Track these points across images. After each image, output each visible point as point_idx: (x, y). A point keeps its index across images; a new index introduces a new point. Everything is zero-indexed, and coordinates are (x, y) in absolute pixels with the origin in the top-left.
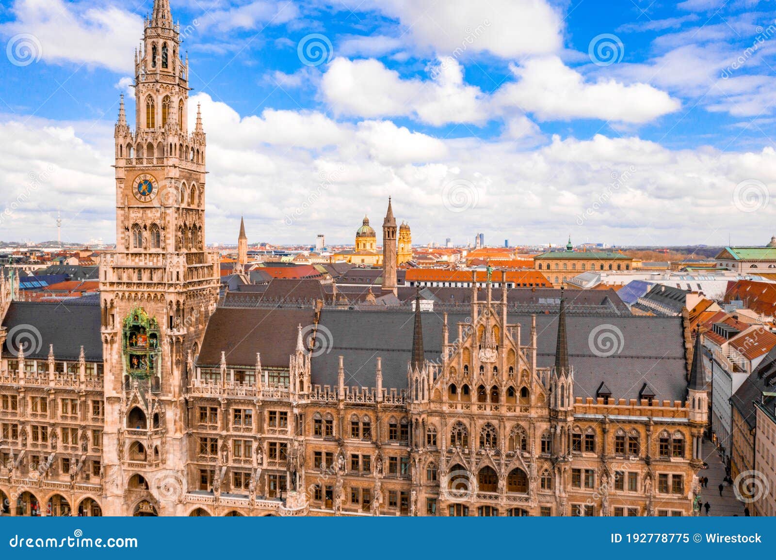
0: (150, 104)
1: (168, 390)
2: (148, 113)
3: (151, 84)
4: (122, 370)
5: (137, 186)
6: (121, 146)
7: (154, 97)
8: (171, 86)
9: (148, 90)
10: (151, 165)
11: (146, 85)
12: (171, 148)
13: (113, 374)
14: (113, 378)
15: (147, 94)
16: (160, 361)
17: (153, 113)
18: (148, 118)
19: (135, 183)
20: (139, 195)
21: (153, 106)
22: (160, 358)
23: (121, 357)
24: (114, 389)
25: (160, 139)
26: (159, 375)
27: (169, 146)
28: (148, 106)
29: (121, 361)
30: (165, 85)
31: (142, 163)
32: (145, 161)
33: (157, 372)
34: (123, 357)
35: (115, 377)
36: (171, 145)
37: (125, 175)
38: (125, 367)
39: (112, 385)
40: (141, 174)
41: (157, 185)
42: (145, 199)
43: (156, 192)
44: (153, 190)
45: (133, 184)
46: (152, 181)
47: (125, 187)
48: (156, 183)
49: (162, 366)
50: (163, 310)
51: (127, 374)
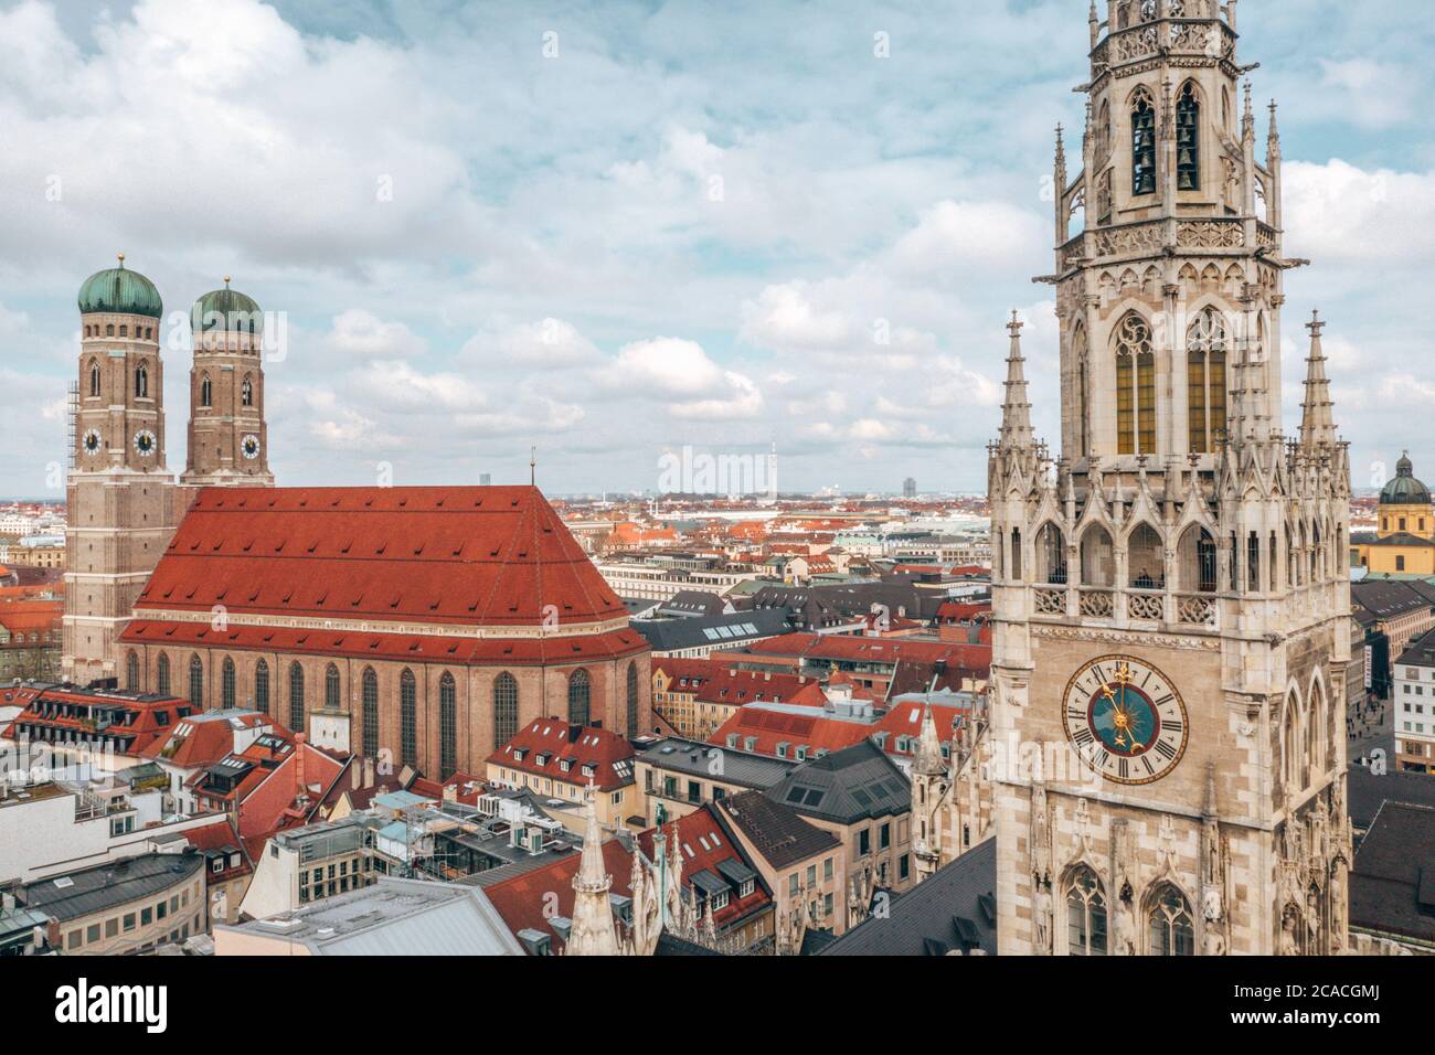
0: (1135, 349)
2: (1123, 390)
3: (1139, 269)
5: (1084, 706)
6: (1016, 535)
7: (1155, 318)
8: (1223, 266)
9: (1124, 296)
10: (1153, 625)
11: (1117, 272)
12: (1253, 554)
15: (1120, 310)
17: (1147, 388)
18: (1124, 411)
19: (1074, 693)
21: (1147, 360)
25: (1194, 512)
27: (1243, 547)
28: (1123, 362)
30: (1199, 265)
31: (1106, 612)
32: (1121, 604)
36: (1253, 540)
37: (1034, 656)
40: (1103, 658)
41: (1178, 717)
42: (1123, 768)
43: (1176, 745)
44: (1164, 735)
45: (1066, 693)
46: (1154, 696)
47: (1031, 702)
48: (1174, 704)
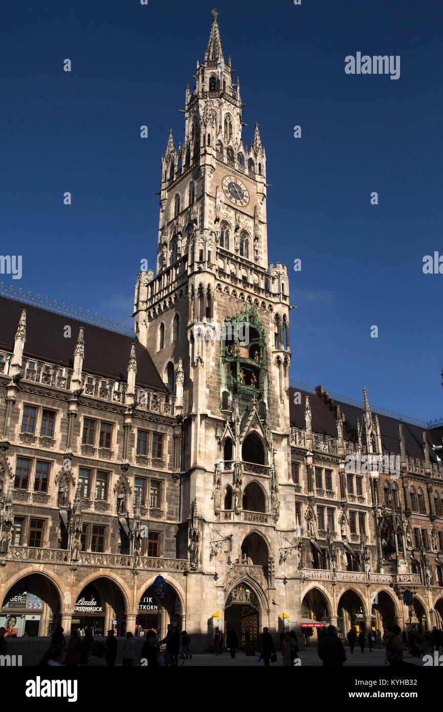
1: (276, 422)
4: (219, 383)
5: (227, 184)
14: (208, 391)
16: (266, 383)
19: (224, 181)
20: (230, 195)
22: (267, 380)
23: (218, 365)
24: (209, 408)
26: (266, 401)
29: (219, 371)
31: (233, 166)
32: (237, 166)
33: (263, 396)
34: (222, 365)
35: (210, 392)
38: (224, 381)
40: (232, 176)
41: (247, 195)
42: (236, 202)
43: (247, 201)
44: (245, 198)
45: (223, 180)
46: (243, 189)
47: (214, 178)
48: (247, 192)
49: (268, 390)
50: (269, 324)
51: (227, 390)
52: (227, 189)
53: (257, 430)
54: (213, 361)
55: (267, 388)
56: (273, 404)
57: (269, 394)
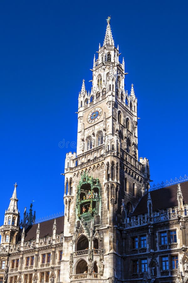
4: (75, 218)
5: (90, 117)
13: (70, 223)
14: (70, 225)
16: (100, 205)
19: (88, 117)
20: (91, 121)
24: (70, 232)
26: (100, 214)
29: (75, 213)
33: (98, 212)
37: (83, 115)
38: (77, 216)
39: (69, 230)
42: (94, 121)
43: (101, 114)
46: (99, 110)
49: (102, 208)
50: (103, 173)
51: (79, 220)
52: (90, 119)
53: (83, 234)
54: (73, 210)
55: (101, 207)
56: (104, 214)
57: (102, 210)
